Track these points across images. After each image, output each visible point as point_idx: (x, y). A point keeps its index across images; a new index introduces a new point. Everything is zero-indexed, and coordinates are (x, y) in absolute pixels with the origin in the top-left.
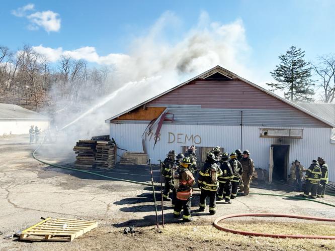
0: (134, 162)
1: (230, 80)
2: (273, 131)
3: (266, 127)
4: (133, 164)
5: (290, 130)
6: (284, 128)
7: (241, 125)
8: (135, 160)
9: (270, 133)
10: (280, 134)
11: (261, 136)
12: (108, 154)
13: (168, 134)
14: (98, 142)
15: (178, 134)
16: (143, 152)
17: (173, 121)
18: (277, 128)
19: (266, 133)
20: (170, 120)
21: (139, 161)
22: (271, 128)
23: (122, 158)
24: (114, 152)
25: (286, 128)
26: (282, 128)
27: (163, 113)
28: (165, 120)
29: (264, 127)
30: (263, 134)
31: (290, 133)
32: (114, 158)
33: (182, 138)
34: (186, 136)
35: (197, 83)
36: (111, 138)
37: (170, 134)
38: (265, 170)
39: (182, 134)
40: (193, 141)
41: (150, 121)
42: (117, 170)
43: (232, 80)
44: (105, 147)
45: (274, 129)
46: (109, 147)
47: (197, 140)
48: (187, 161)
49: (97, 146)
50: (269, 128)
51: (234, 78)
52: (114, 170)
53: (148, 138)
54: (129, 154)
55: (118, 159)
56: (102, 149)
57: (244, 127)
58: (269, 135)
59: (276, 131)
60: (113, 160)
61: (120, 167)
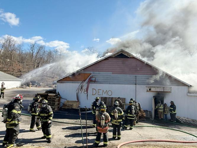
0: (71, 107)
1: (129, 58)
2: (154, 88)
3: (150, 86)
4: (70, 108)
5: (164, 87)
6: (161, 86)
7: (136, 84)
8: (72, 105)
9: (153, 89)
10: (158, 90)
11: (147, 91)
12: (55, 102)
13: (92, 90)
14: (49, 94)
15: (98, 90)
16: (77, 100)
17: (95, 82)
18: (156, 86)
19: (150, 89)
20: (93, 81)
21: (74, 106)
22: (153, 86)
23: (64, 104)
24: (59, 100)
25: (162, 86)
26: (159, 86)
27: (89, 77)
28: (90, 81)
29: (149, 86)
30: (148, 90)
31: (164, 89)
32: (59, 104)
33: (101, 92)
34: (103, 91)
35: (110, 59)
36: (57, 92)
37: (94, 90)
38: (150, 112)
39: (100, 90)
40: (107, 93)
41: (81, 82)
42: (60, 112)
43: (130, 58)
44: (54, 97)
45: (154, 87)
46: (56, 97)
47: (110, 93)
48: (105, 107)
49: (48, 97)
50: (152, 86)
51: (131, 56)
52: (58, 112)
53: (80, 92)
54: (68, 101)
55: (61, 105)
56: (51, 99)
57: (137, 86)
58: (152, 90)
59: (156, 88)
60: (58, 106)
61: (62, 110)
